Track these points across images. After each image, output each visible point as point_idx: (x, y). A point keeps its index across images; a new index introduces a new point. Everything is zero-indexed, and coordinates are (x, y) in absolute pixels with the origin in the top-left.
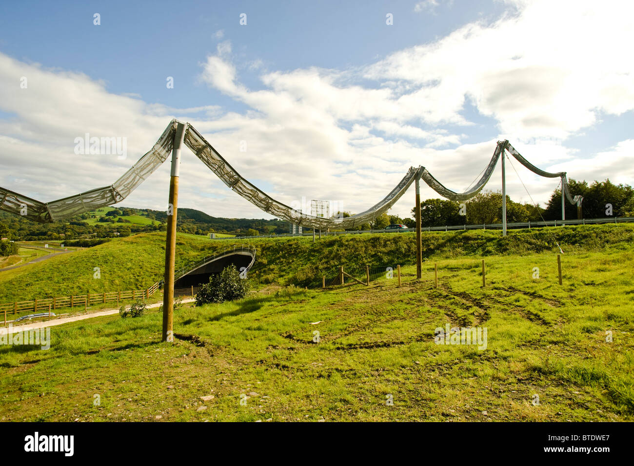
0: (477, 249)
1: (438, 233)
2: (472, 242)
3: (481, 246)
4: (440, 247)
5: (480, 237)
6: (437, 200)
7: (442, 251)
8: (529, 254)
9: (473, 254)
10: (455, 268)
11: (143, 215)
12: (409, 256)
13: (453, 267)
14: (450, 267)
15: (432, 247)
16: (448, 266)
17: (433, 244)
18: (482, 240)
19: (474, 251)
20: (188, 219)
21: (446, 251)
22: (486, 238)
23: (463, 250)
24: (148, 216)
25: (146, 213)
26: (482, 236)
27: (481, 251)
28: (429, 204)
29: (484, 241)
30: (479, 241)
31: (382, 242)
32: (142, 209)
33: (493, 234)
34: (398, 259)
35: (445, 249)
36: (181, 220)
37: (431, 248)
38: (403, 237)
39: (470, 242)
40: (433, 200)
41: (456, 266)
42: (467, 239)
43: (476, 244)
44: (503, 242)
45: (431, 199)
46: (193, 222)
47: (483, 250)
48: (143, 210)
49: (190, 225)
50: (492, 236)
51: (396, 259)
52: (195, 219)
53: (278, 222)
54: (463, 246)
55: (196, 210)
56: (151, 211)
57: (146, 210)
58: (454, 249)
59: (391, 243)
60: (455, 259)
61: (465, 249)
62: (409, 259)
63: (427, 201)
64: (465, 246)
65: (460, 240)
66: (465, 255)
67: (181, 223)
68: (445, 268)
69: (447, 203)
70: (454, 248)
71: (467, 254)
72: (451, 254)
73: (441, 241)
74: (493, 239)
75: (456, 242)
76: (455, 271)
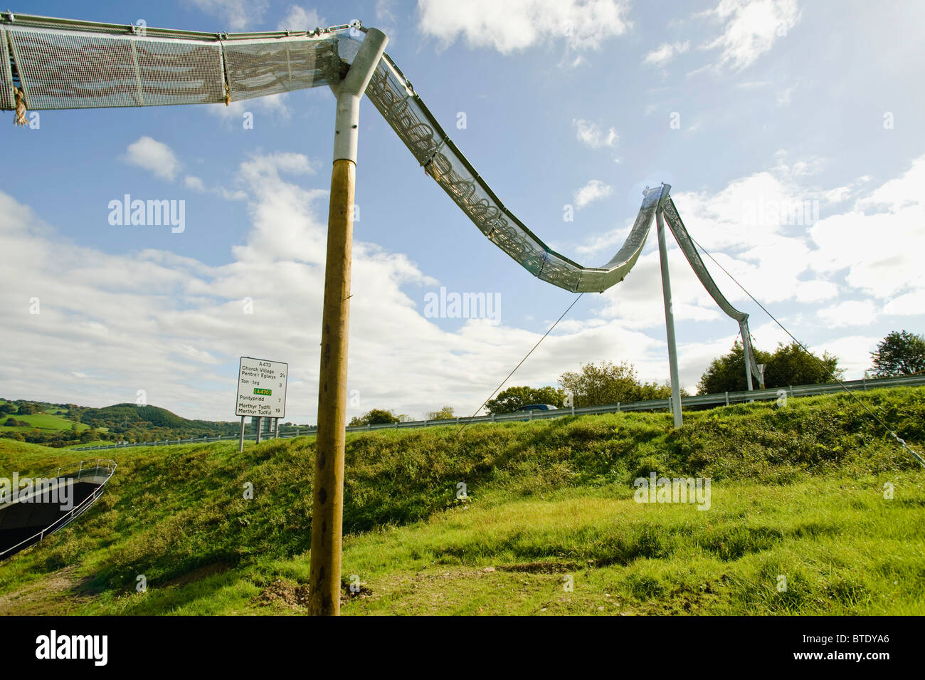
0: (611, 463)
1: (508, 426)
2: (597, 444)
3: (622, 455)
4: (508, 459)
5: (617, 430)
6: (525, 388)
7: (514, 473)
8: (784, 480)
9: (602, 479)
10: (552, 552)
11: (59, 413)
12: (423, 488)
13: (538, 541)
14: (525, 543)
15: (488, 460)
16: (518, 536)
17: (492, 452)
18: (623, 437)
19: (605, 471)
20: (141, 421)
21: (524, 473)
22: (632, 433)
23: (574, 470)
24: (68, 415)
25: (66, 411)
26: (622, 429)
27: (625, 471)
28: (512, 396)
29: (630, 440)
30: (616, 442)
31: (372, 449)
32: (60, 403)
33: (648, 423)
34: (393, 495)
35: (524, 466)
36: (126, 423)
37: (484, 463)
38: (425, 437)
39: (590, 445)
40: (519, 389)
41: (553, 540)
42: (582, 436)
43: (608, 451)
44: (685, 443)
45: (516, 387)
46: (148, 426)
47: (632, 466)
48: (62, 406)
49: (141, 431)
50: (649, 428)
51: (387, 499)
52: (152, 421)
53: (292, 428)
54: (573, 456)
55: (156, 408)
56: (75, 407)
57: (67, 406)
58: (547, 466)
59: (392, 452)
60: (550, 500)
61: (580, 465)
62: (423, 497)
63: (509, 390)
64: (578, 455)
65: (565, 440)
66: (579, 484)
67: (126, 428)
68: (508, 545)
69: (541, 393)
70: (547, 463)
71: (584, 481)
72: (539, 480)
73: (514, 444)
74: (652, 435)
75: (554, 444)
76: (550, 569)
